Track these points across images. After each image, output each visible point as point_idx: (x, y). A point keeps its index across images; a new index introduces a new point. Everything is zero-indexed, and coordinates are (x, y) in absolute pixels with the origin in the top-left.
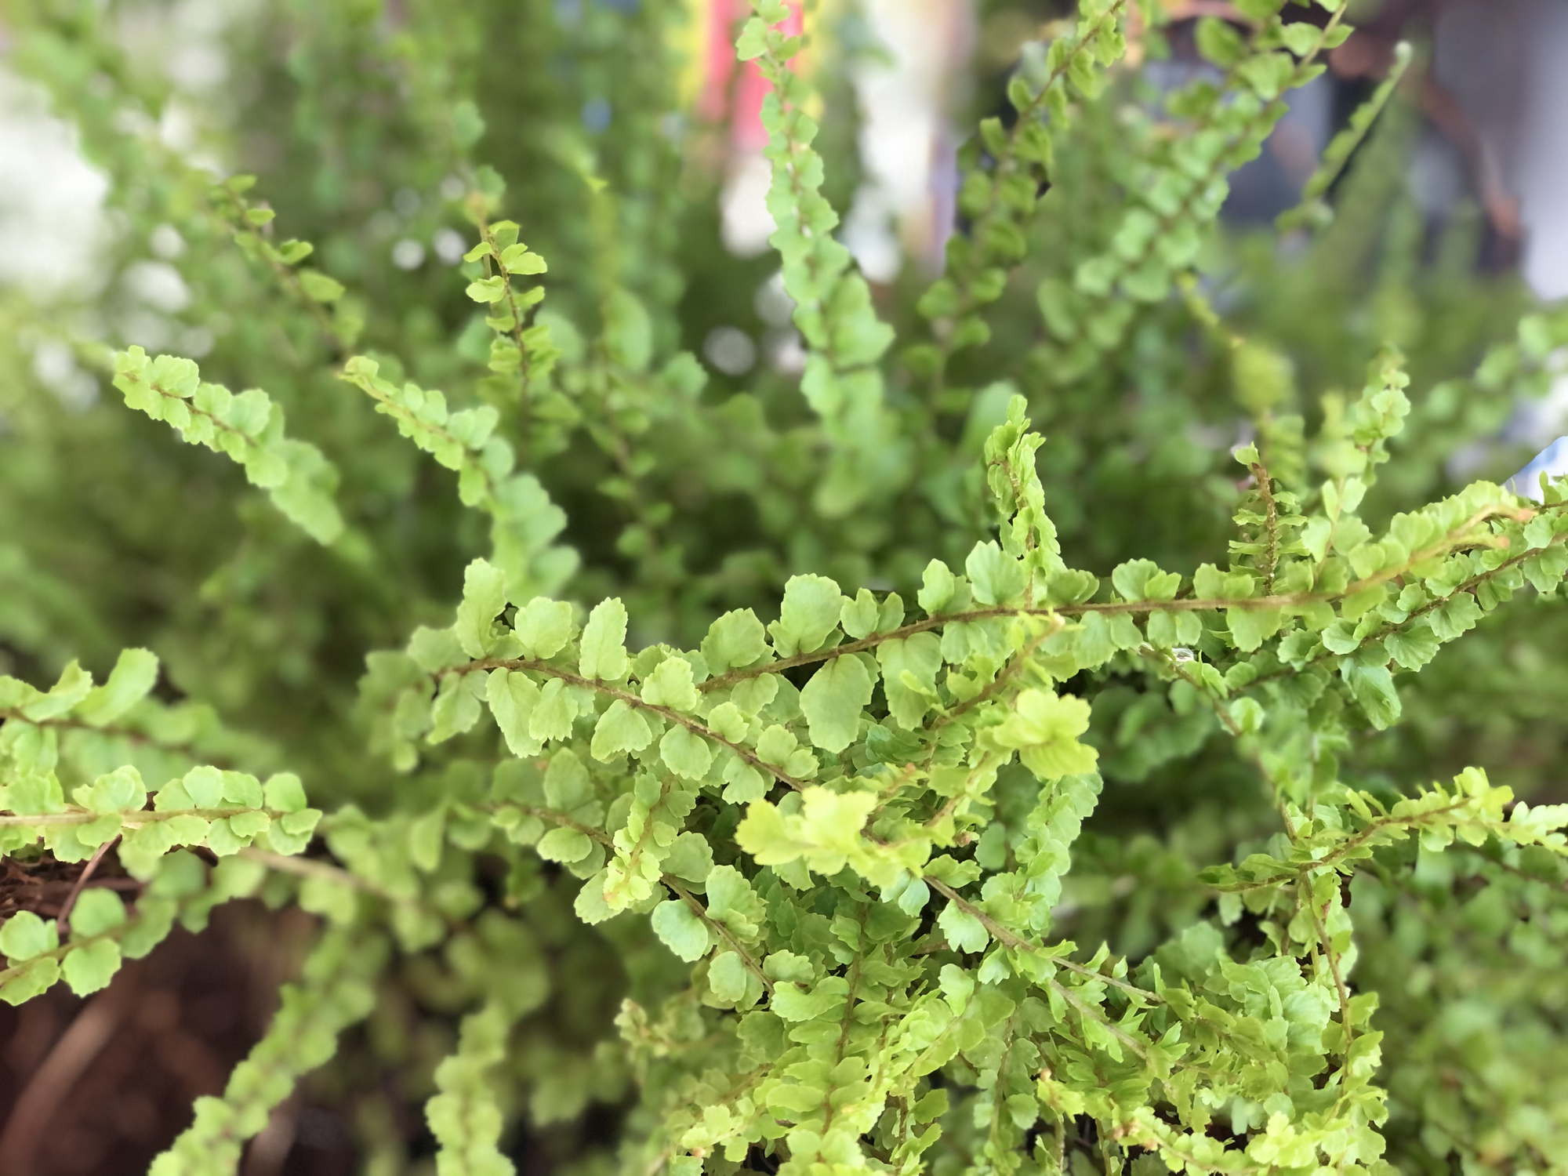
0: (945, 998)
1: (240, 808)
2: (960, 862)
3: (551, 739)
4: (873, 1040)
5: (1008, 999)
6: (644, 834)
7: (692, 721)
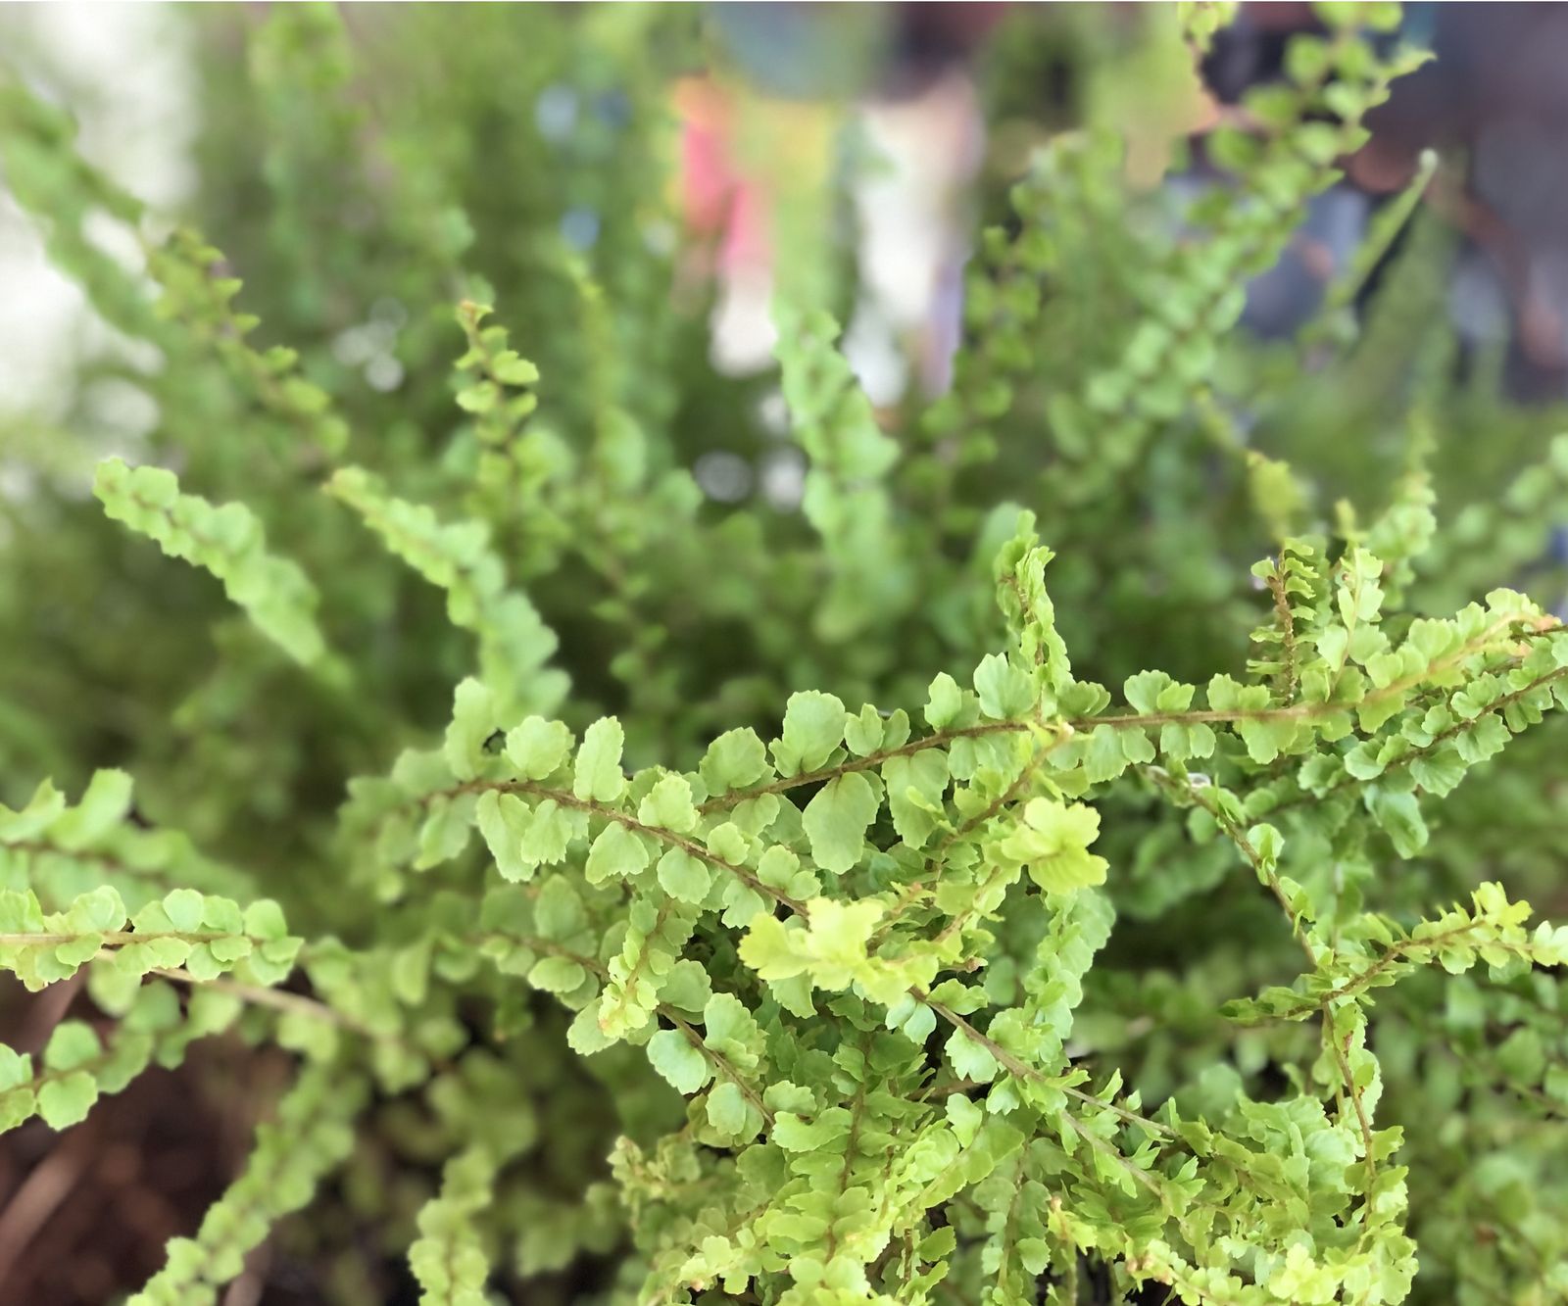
0: (952, 1128)
1: (220, 933)
2: (968, 987)
3: (544, 862)
4: (878, 1171)
5: (1017, 1131)
6: (640, 961)
7: (690, 843)
